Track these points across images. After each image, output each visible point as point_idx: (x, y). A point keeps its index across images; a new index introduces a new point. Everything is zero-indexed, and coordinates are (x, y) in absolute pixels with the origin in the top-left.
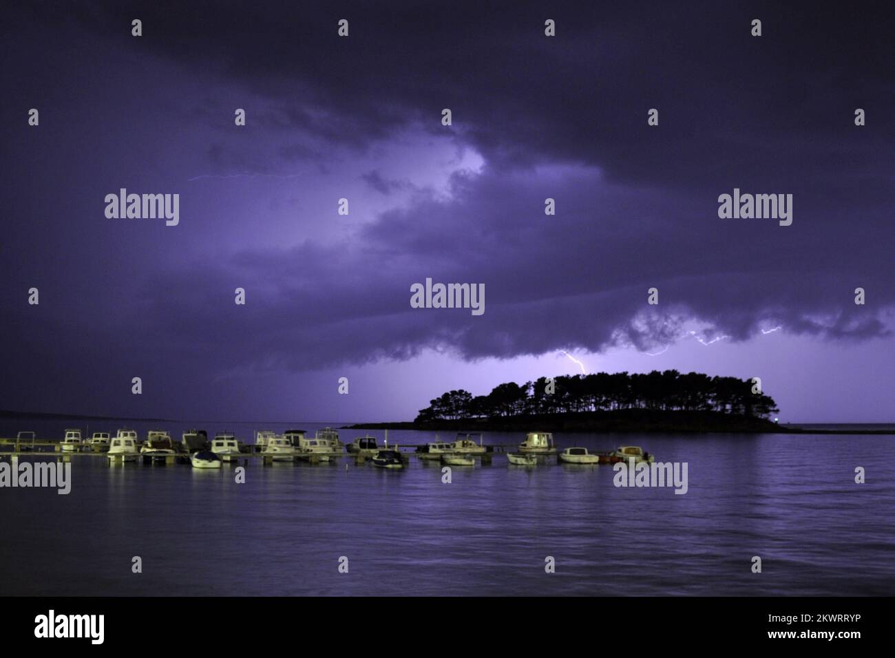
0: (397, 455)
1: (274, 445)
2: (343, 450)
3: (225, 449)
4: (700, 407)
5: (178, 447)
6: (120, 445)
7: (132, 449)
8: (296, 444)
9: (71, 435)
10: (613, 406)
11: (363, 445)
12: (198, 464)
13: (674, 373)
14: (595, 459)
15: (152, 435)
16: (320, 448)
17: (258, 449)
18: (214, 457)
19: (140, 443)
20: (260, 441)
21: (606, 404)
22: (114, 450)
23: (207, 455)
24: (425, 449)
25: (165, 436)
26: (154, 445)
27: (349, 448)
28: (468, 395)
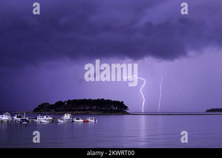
4: (109, 108)
13: (103, 99)
14: (82, 121)
16: (5, 118)
21: (86, 107)
28: (49, 104)
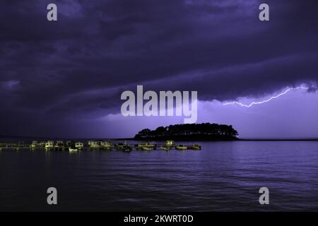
0: (128, 147)
1: (93, 145)
2: (113, 146)
3: (79, 146)
4: (216, 133)
5: (65, 145)
6: (48, 145)
7: (52, 146)
8: (100, 144)
9: (34, 142)
10: (191, 133)
11: (119, 144)
12: (71, 150)
15: (58, 142)
16: (107, 145)
17: (89, 146)
18: (75, 148)
19: (54, 144)
20: (89, 143)
22: (47, 146)
23: (73, 147)
24: (137, 145)
25: (62, 142)
26: (59, 145)
27: (115, 145)
